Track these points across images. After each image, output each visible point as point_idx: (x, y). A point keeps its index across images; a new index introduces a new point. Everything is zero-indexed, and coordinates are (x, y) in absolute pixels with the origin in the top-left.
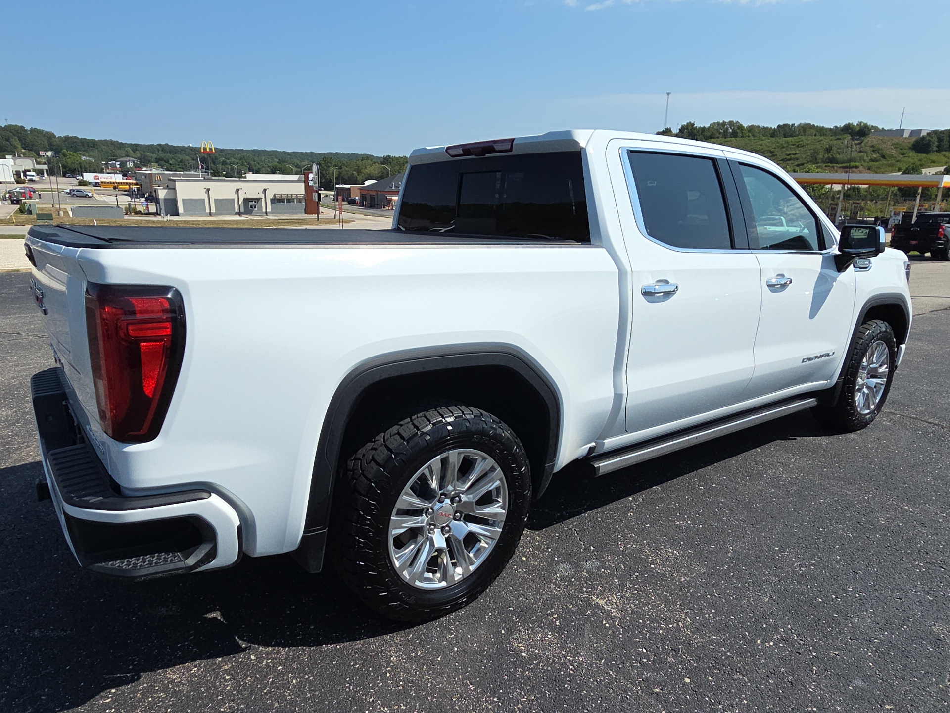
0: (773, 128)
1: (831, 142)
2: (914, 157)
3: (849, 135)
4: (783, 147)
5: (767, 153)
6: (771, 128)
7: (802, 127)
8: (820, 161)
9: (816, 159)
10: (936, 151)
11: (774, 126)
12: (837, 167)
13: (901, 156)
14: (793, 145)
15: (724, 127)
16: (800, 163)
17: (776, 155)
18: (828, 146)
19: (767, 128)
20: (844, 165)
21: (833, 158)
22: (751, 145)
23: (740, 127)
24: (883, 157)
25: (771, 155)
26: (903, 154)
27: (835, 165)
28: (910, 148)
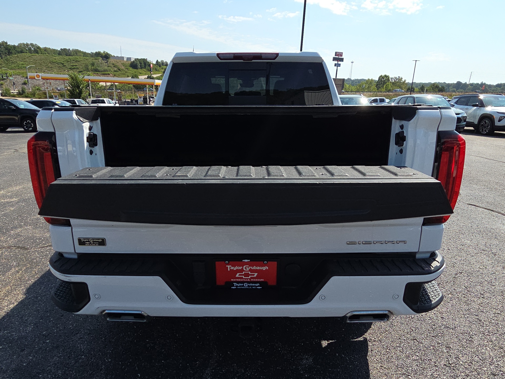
0: (58, 50)
1: (94, 61)
2: (132, 71)
3: (101, 58)
4: (68, 61)
5: (60, 64)
6: (57, 50)
7: (74, 51)
8: (90, 70)
9: (88, 69)
10: (140, 68)
11: (59, 49)
13: (127, 70)
14: (74, 60)
15: (28, 47)
16: (80, 71)
17: (65, 66)
18: (92, 62)
19: (55, 50)
20: (103, 73)
21: (96, 69)
22: (49, 59)
23: (39, 48)
24: (119, 70)
25: (63, 65)
26: (127, 69)
27: (98, 73)
28: (130, 66)
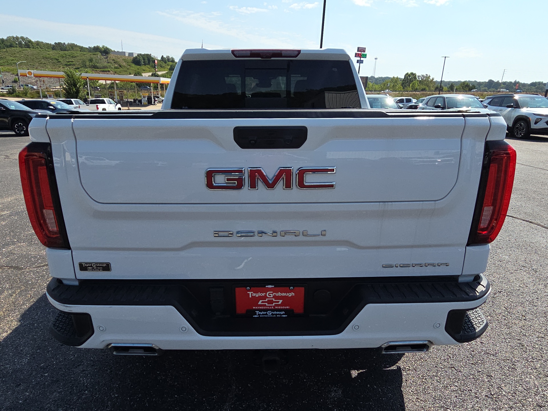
0: (52, 44)
1: (92, 56)
2: (135, 67)
3: (99, 53)
4: (63, 57)
5: (54, 60)
6: (51, 44)
7: (70, 45)
8: (88, 67)
9: (86, 66)
10: (144, 65)
11: (53, 43)
12: (98, 70)
13: (129, 66)
14: (70, 56)
15: (18, 40)
16: (77, 67)
17: (60, 62)
18: (90, 58)
19: (48, 44)
20: (102, 70)
21: (95, 65)
22: (42, 54)
23: (30, 41)
24: (120, 66)
25: (57, 61)
26: (129, 65)
27: (97, 69)
28: (132, 62)
